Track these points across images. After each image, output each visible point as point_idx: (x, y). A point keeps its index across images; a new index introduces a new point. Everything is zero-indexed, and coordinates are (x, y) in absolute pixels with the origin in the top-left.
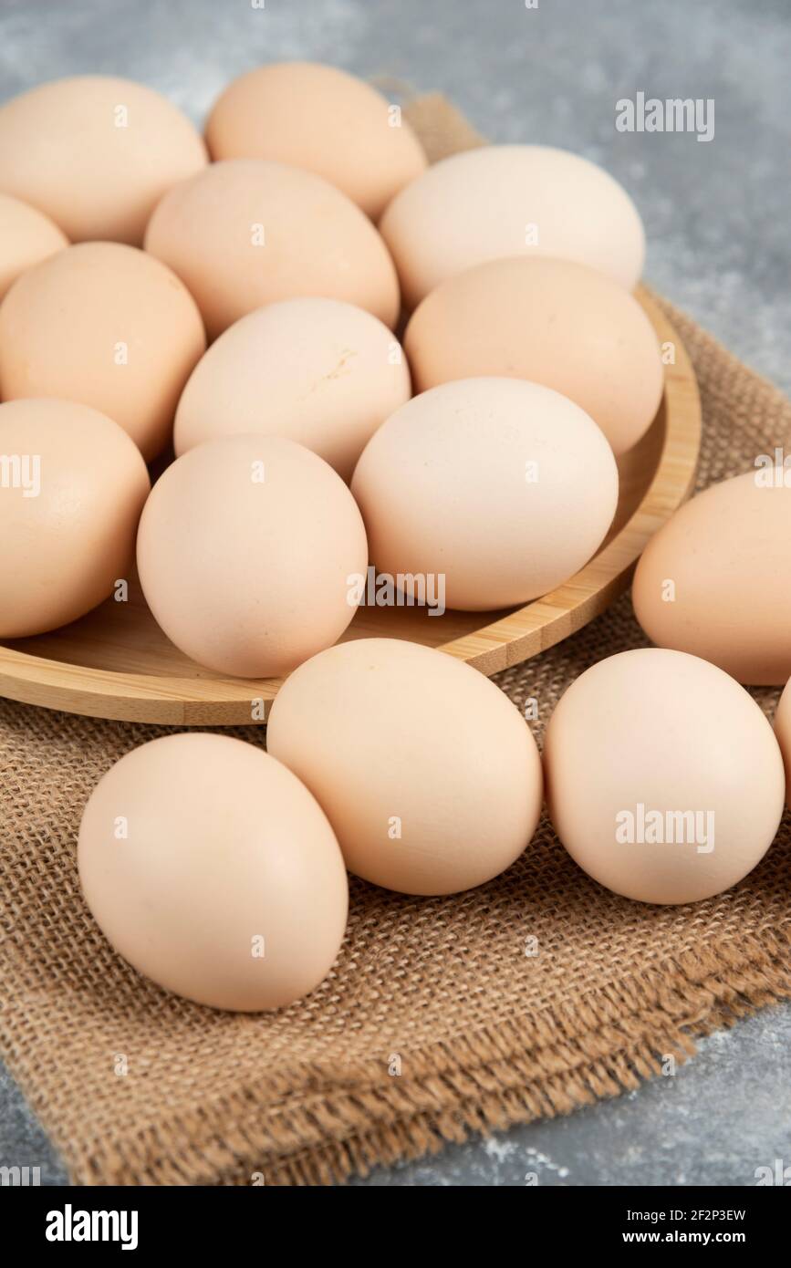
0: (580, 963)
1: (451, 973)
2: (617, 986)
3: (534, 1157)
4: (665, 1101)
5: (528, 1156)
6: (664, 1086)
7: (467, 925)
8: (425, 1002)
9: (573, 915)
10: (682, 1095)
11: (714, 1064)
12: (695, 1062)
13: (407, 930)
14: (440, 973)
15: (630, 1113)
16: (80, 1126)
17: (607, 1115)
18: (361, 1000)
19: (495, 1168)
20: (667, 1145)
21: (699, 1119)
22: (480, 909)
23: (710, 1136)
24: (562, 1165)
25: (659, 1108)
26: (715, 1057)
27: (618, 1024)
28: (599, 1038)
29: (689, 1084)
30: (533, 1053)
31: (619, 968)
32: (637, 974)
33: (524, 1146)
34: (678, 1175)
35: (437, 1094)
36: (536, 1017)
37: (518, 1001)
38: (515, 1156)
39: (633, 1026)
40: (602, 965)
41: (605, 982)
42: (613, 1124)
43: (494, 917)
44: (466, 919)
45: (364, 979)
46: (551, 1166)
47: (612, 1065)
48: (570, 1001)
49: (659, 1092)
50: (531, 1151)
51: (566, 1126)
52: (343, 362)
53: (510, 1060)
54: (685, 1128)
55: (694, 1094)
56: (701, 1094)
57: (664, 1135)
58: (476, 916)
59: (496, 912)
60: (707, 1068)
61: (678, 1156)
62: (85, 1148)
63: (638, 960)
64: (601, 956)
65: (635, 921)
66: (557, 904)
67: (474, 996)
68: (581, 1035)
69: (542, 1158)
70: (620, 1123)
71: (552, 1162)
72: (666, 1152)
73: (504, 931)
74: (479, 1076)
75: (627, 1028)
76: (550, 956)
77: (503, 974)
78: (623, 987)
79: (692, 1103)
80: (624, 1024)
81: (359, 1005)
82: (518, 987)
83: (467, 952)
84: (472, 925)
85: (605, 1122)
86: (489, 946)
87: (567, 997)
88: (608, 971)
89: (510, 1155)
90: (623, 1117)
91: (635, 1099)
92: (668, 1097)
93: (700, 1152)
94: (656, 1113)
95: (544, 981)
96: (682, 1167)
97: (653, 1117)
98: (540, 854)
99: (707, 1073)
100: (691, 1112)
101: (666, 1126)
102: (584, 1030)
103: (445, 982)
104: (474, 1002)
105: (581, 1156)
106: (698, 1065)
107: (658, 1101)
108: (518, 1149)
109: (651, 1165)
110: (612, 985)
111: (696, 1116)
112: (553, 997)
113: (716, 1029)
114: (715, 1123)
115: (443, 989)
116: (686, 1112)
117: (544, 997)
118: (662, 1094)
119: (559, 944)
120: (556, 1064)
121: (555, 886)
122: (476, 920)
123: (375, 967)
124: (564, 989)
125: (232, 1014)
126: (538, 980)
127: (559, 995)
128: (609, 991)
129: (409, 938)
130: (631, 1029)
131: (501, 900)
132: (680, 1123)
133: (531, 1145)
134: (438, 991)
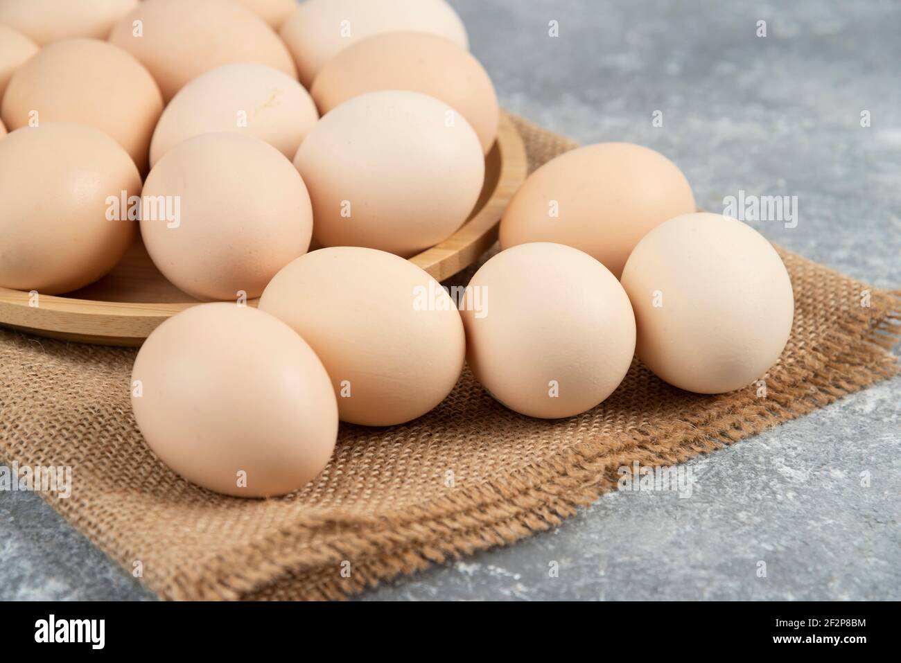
0: (505, 457)
1: (413, 469)
2: (534, 466)
3: (494, 570)
4: (580, 533)
5: (489, 571)
6: (577, 524)
7: (419, 443)
8: (398, 486)
9: (493, 433)
10: (591, 528)
11: (610, 510)
12: (597, 510)
13: (375, 450)
14: (405, 470)
15: (557, 541)
16: (163, 562)
17: (542, 544)
18: (350, 489)
19: (467, 579)
20: (587, 556)
21: (607, 540)
22: (425, 434)
23: (617, 548)
24: (515, 572)
25: (577, 536)
26: (610, 507)
27: (539, 488)
28: (529, 497)
29: (596, 522)
30: (483, 507)
31: (533, 457)
32: (547, 458)
33: (485, 565)
34: (599, 570)
35: (419, 531)
36: (480, 487)
37: (465, 479)
38: (481, 571)
39: (550, 487)
40: (521, 456)
41: (525, 465)
42: (547, 549)
43: (437, 438)
44: (416, 441)
45: (350, 478)
46: (507, 574)
47: (540, 513)
48: (503, 477)
49: (575, 528)
50: (491, 567)
51: (513, 552)
52: (274, 97)
53: (468, 512)
54: (598, 545)
55: (600, 527)
56: (605, 527)
57: (584, 550)
58: (423, 438)
59: (437, 435)
60: (606, 512)
61: (596, 561)
62: (169, 573)
63: (546, 451)
64: (519, 452)
65: (537, 432)
66: (480, 427)
67: (433, 479)
68: (514, 496)
69: (499, 570)
70: (551, 547)
71: (508, 571)
72: (587, 559)
73: (446, 444)
74: (447, 521)
75: (546, 489)
76: (482, 454)
77: (450, 466)
78: (538, 466)
79: (600, 532)
80: (543, 487)
81: (349, 492)
82: (463, 473)
83: (422, 457)
84: (422, 443)
85: (540, 547)
86: (437, 453)
87: (500, 475)
88: (526, 459)
89: (476, 571)
90: (552, 543)
91: (558, 533)
92: (582, 530)
93: (611, 557)
94: (576, 539)
95: (481, 467)
96: (601, 566)
97: (573, 542)
98: (461, 403)
99: (606, 515)
100: (601, 537)
101: (584, 547)
102: (517, 493)
103: (410, 474)
104: (434, 482)
105: (527, 567)
106: (599, 511)
107: (575, 533)
108: (482, 567)
109: (579, 567)
110: (530, 466)
111: (604, 538)
112: (490, 476)
113: (607, 492)
114: (619, 541)
115: (409, 478)
116: (597, 537)
117: (484, 476)
118: (577, 529)
119: (487, 448)
120: (500, 513)
121: (476, 418)
122: (424, 440)
123: (356, 471)
124: (497, 471)
125: (260, 499)
126: (477, 468)
127: (494, 474)
128: (529, 469)
129: (377, 454)
130: (550, 489)
131: (439, 428)
132: (593, 543)
133: (491, 564)
134: (406, 479)
